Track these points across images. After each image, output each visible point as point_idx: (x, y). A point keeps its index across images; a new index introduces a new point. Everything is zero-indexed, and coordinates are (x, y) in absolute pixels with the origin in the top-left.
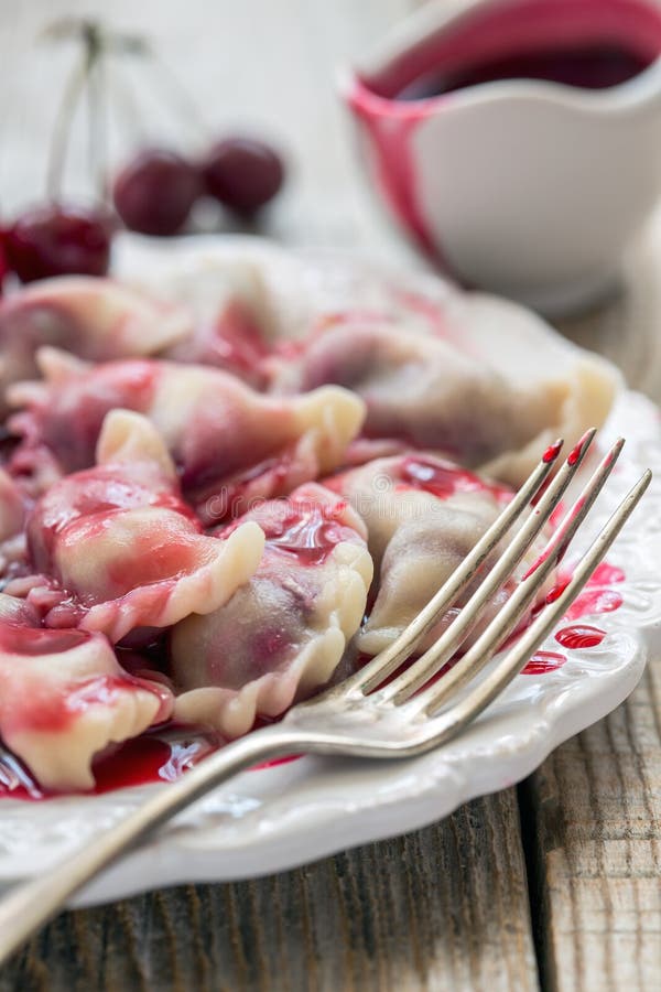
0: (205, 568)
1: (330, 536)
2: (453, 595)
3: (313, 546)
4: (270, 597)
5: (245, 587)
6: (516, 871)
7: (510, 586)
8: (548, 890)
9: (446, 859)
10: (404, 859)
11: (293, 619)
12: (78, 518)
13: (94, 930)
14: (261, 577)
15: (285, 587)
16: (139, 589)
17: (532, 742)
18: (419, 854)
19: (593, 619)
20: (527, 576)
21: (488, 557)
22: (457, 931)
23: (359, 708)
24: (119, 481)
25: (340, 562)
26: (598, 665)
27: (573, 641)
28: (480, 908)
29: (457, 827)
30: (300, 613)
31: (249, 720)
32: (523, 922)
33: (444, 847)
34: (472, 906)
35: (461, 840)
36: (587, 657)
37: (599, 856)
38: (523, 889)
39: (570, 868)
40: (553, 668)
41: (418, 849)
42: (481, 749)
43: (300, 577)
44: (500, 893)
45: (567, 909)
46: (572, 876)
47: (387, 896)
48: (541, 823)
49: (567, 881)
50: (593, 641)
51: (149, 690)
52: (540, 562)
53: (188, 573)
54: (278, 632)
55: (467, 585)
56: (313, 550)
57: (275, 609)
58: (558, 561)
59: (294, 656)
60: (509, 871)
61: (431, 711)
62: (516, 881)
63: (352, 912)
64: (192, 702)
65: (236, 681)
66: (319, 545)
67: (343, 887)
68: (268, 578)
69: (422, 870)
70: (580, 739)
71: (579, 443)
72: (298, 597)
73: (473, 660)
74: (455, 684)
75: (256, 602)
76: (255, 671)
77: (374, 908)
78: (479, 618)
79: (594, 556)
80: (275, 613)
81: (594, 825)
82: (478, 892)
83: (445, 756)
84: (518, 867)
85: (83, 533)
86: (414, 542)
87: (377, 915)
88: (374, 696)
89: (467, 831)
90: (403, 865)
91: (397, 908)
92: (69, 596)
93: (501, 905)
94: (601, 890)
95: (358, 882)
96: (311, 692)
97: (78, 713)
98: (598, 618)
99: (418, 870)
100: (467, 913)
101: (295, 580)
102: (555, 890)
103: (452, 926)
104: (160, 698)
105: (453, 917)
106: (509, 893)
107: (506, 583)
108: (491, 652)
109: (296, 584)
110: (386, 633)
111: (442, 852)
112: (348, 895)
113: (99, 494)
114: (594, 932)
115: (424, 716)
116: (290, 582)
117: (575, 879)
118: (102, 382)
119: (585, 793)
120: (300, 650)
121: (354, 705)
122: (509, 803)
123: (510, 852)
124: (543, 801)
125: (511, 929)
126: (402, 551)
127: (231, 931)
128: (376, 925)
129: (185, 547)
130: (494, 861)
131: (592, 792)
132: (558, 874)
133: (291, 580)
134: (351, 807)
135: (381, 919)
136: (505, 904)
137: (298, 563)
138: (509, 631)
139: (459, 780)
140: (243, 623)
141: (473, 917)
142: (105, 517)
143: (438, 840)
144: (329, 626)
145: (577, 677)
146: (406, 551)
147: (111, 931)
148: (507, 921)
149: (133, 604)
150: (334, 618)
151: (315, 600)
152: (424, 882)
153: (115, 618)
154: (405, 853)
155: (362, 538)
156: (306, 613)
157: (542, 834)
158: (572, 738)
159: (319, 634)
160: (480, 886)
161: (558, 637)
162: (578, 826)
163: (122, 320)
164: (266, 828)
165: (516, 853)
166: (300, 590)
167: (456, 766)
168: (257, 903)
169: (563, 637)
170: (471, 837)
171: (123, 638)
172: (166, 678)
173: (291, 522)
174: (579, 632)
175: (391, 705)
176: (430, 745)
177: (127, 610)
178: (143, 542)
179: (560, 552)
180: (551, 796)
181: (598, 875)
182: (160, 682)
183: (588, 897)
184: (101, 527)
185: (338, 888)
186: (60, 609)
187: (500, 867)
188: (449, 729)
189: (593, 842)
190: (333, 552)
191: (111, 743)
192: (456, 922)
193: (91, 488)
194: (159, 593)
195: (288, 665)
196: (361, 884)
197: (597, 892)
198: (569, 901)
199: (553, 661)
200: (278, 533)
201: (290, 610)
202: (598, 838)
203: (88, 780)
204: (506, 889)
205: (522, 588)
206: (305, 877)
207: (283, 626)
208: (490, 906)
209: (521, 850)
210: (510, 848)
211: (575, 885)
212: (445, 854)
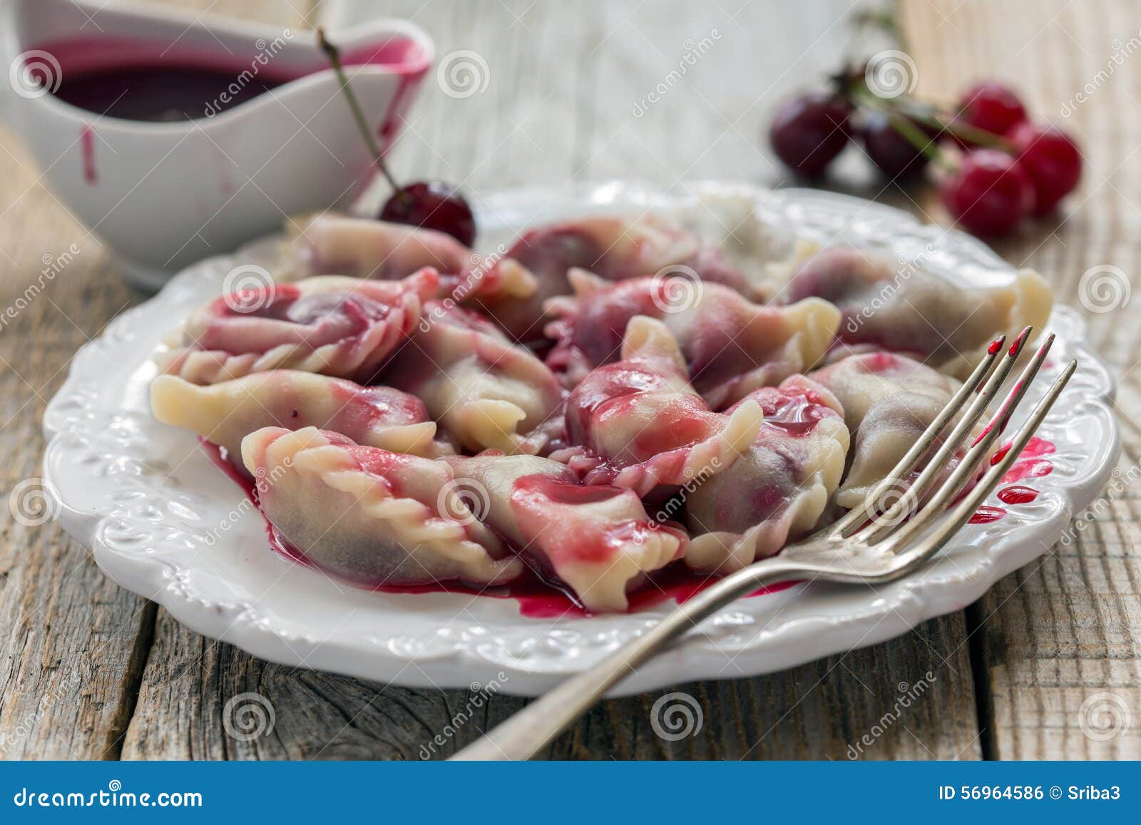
0: (714, 437)
1: (814, 413)
2: (915, 460)
3: (801, 421)
4: (767, 459)
5: (747, 452)
6: (965, 682)
7: (960, 455)
8: (992, 695)
9: (908, 673)
10: (875, 672)
11: (786, 477)
12: (609, 399)
13: (626, 724)
14: (758, 445)
15: (778, 453)
16: (661, 454)
17: (978, 573)
18: (887, 668)
19: (1029, 482)
20: (975, 444)
21: (944, 430)
22: (918, 726)
23: (840, 547)
24: (641, 372)
25: (821, 433)
26: (1032, 517)
27: (1012, 498)
28: (937, 708)
29: (918, 648)
30: (791, 473)
31: (752, 556)
32: (972, 720)
33: (907, 663)
34: (930, 708)
35: (921, 658)
36: (1023, 510)
37: (1034, 670)
38: (971, 695)
39: (1010, 679)
40: (995, 519)
41: (886, 665)
42: (938, 579)
43: (791, 446)
44: (952, 697)
45: (1007, 710)
46: (1011, 685)
47: (862, 699)
48: (987, 647)
49: (1008, 689)
50: (1028, 498)
51: (670, 533)
52: (986, 433)
53: (700, 442)
54: (774, 488)
55: (926, 453)
56: (802, 424)
57: (771, 469)
58: (1001, 433)
59: (786, 507)
60: (960, 682)
61: (898, 549)
62: (966, 689)
63: (832, 712)
64: (703, 544)
65: (739, 528)
66: (805, 421)
67: (825, 693)
68: (765, 446)
69: (889, 681)
70: (1018, 575)
71: (1019, 337)
72: (789, 461)
73: (931, 510)
74: (916, 529)
75: (755, 463)
76: (755, 519)
77: (851, 709)
78: (936, 478)
79: (1029, 428)
80: (771, 473)
81: (1029, 647)
82: (935, 697)
83: (909, 583)
84: (967, 678)
85: (614, 411)
86: (881, 419)
87: (853, 714)
88: (851, 539)
89: (925, 651)
90: (874, 676)
91: (870, 708)
92: (603, 461)
93: (953, 707)
94: (1035, 696)
95: (838, 689)
96: (800, 535)
97: (616, 549)
98: (1032, 481)
99: (886, 680)
100: (926, 712)
101: (786, 447)
102: (998, 695)
103: (914, 721)
104: (680, 540)
105: (915, 715)
106: (961, 697)
107: (957, 450)
108: (946, 505)
109: (786, 450)
110: (860, 491)
111: (906, 667)
112: (830, 699)
113: (625, 381)
114: (1029, 727)
115: (892, 553)
116: (782, 449)
117: (1014, 688)
118: (622, 294)
119: (1023, 623)
120: (791, 502)
121: (836, 545)
122: (960, 631)
123: (960, 667)
124: (988, 630)
125: (962, 725)
126: (873, 426)
127: (736, 725)
128: (853, 721)
129: (697, 421)
130: (948, 674)
131: (1029, 622)
132: (1000, 683)
133: (783, 446)
134: (834, 621)
135: (856, 716)
136: (956, 706)
137: (789, 435)
138: (960, 489)
139: (919, 602)
140: (745, 480)
141: (930, 715)
142: (630, 399)
143: (902, 658)
144: (814, 483)
145: (1015, 526)
146: (875, 427)
147: (640, 725)
148: (958, 719)
149: (656, 466)
150: (818, 476)
151: (802, 463)
152: (891, 689)
153: (641, 477)
154: (876, 667)
155: (840, 415)
156: (796, 473)
157: (987, 655)
158: (1011, 574)
159: (807, 489)
160: (937, 693)
161: (1000, 495)
162: (1017, 648)
163: (639, 243)
164: (765, 636)
165: (965, 668)
166: (791, 455)
167: (917, 591)
168: (756, 705)
169: (1003, 496)
170: (929, 656)
171: (648, 494)
172: (682, 526)
173: (780, 404)
174: (1018, 491)
175: (865, 545)
176: (896, 575)
177: (652, 471)
178: (663, 418)
179: (1002, 425)
180: (995, 625)
181: (1032, 685)
182: (679, 528)
183: (1025, 702)
184: (629, 406)
185: (822, 695)
186: (596, 471)
187: (953, 679)
188: (912, 563)
189: (1028, 661)
190: (817, 426)
191: (641, 573)
192: (917, 719)
193: (619, 377)
194: (678, 457)
195: (781, 513)
196: (840, 691)
197: (1032, 698)
198: (1009, 704)
199: (995, 514)
200: (772, 412)
201: (784, 471)
202: (1033, 657)
203: (623, 602)
204: (958, 694)
205: (970, 453)
206: (795, 685)
207: (776, 483)
208: (944, 708)
209: (970, 666)
210: (960, 664)
211: (1014, 693)
212: (909, 668)
